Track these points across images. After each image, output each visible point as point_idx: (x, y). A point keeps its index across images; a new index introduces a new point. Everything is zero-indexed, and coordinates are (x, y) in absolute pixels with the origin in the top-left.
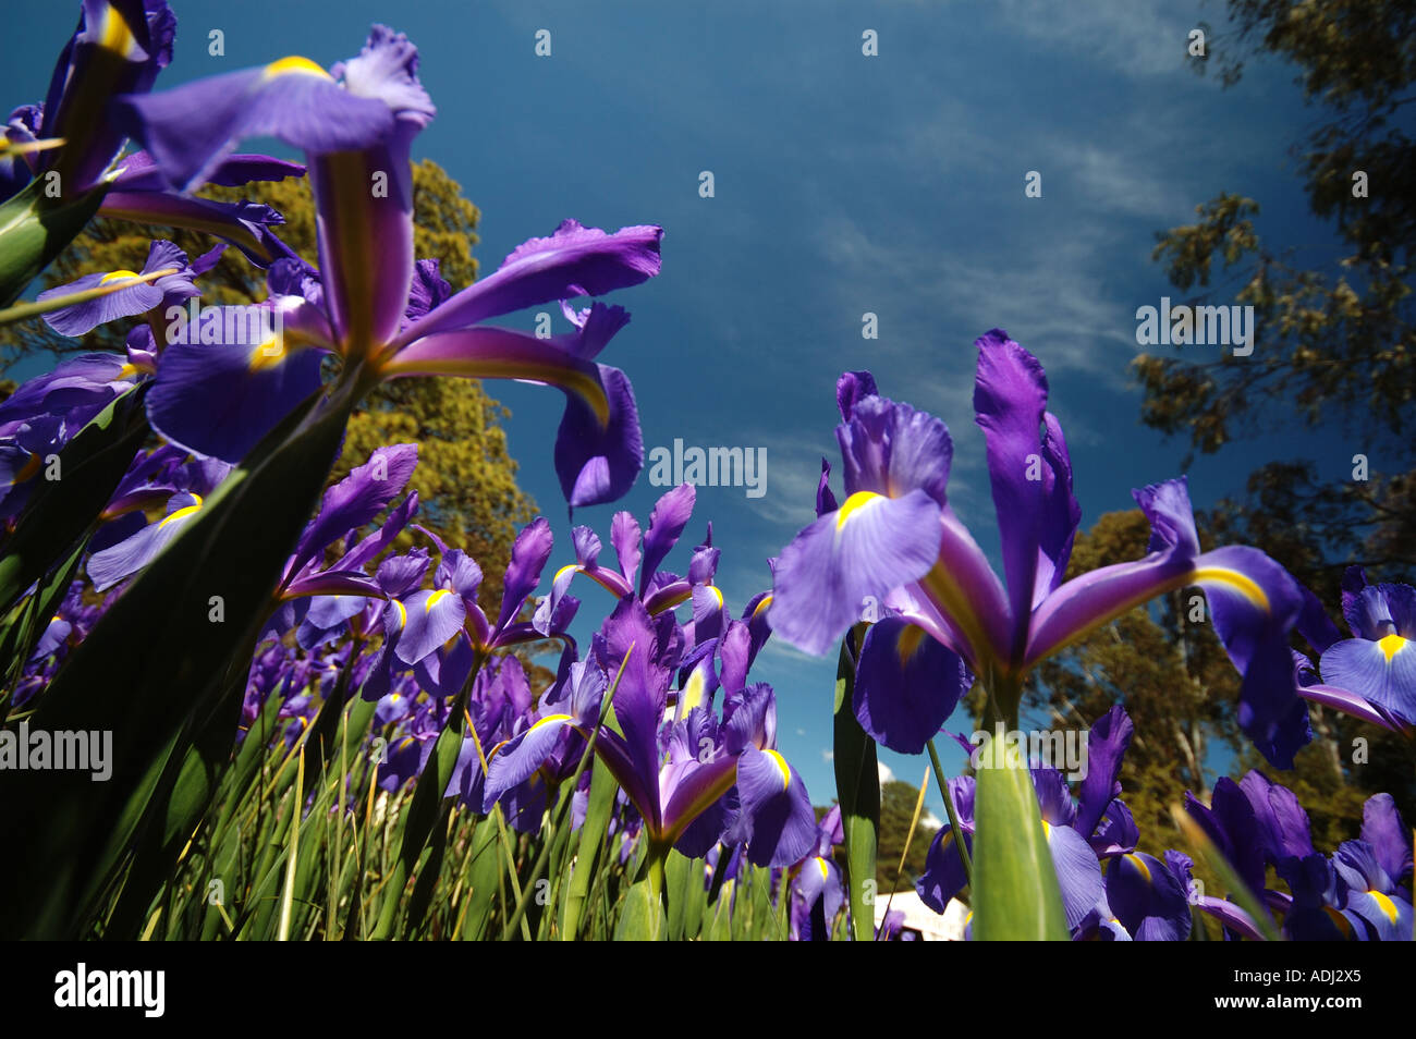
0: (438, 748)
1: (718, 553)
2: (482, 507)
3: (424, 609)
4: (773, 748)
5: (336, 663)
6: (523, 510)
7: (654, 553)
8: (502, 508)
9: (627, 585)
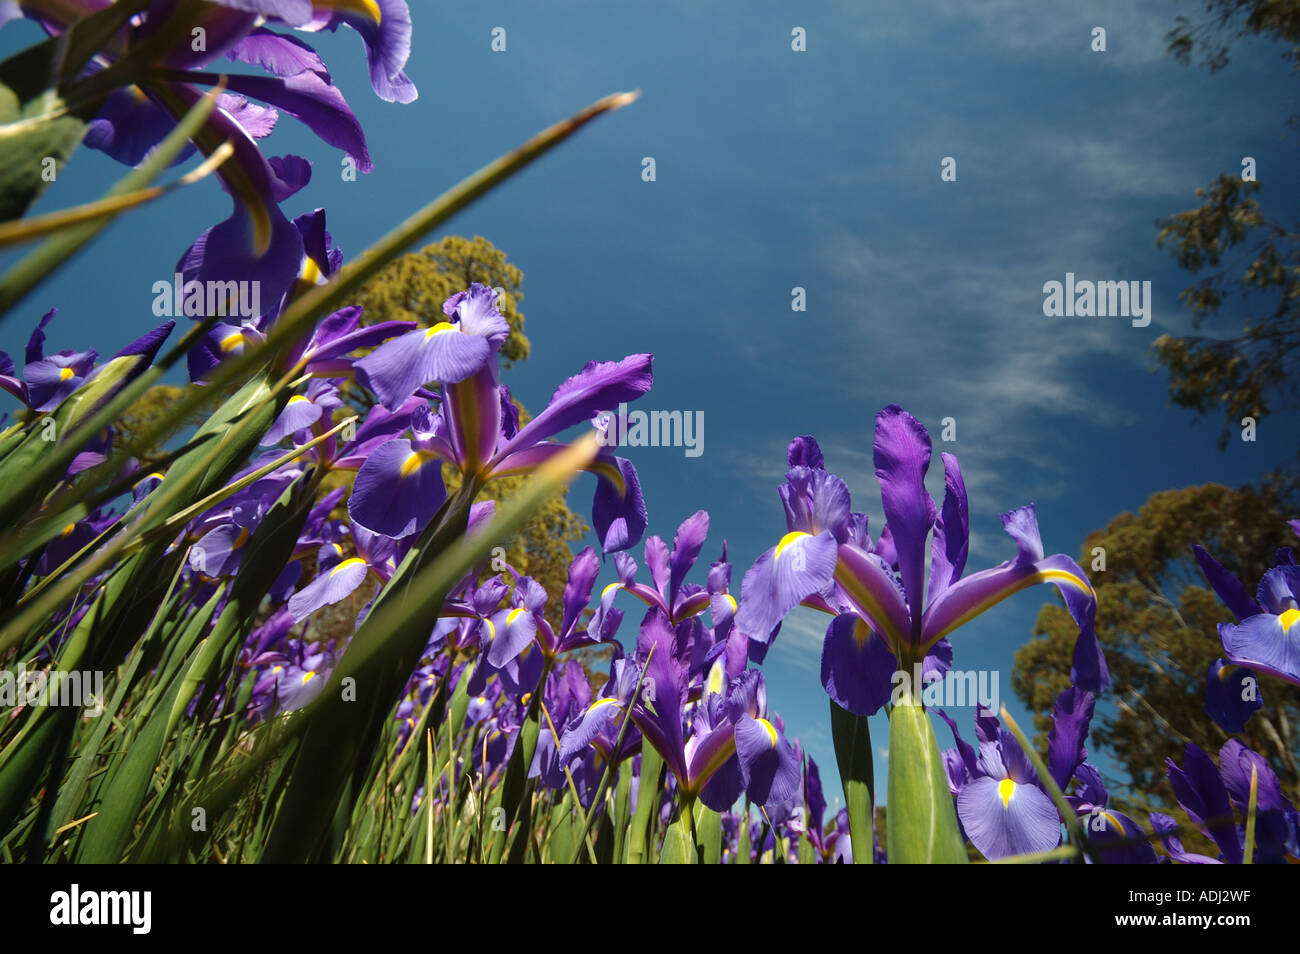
0: (522, 734)
1: (730, 567)
2: (538, 529)
3: (506, 624)
4: (765, 718)
5: (435, 672)
6: (574, 529)
7: (680, 569)
8: (557, 529)
9: (661, 598)
